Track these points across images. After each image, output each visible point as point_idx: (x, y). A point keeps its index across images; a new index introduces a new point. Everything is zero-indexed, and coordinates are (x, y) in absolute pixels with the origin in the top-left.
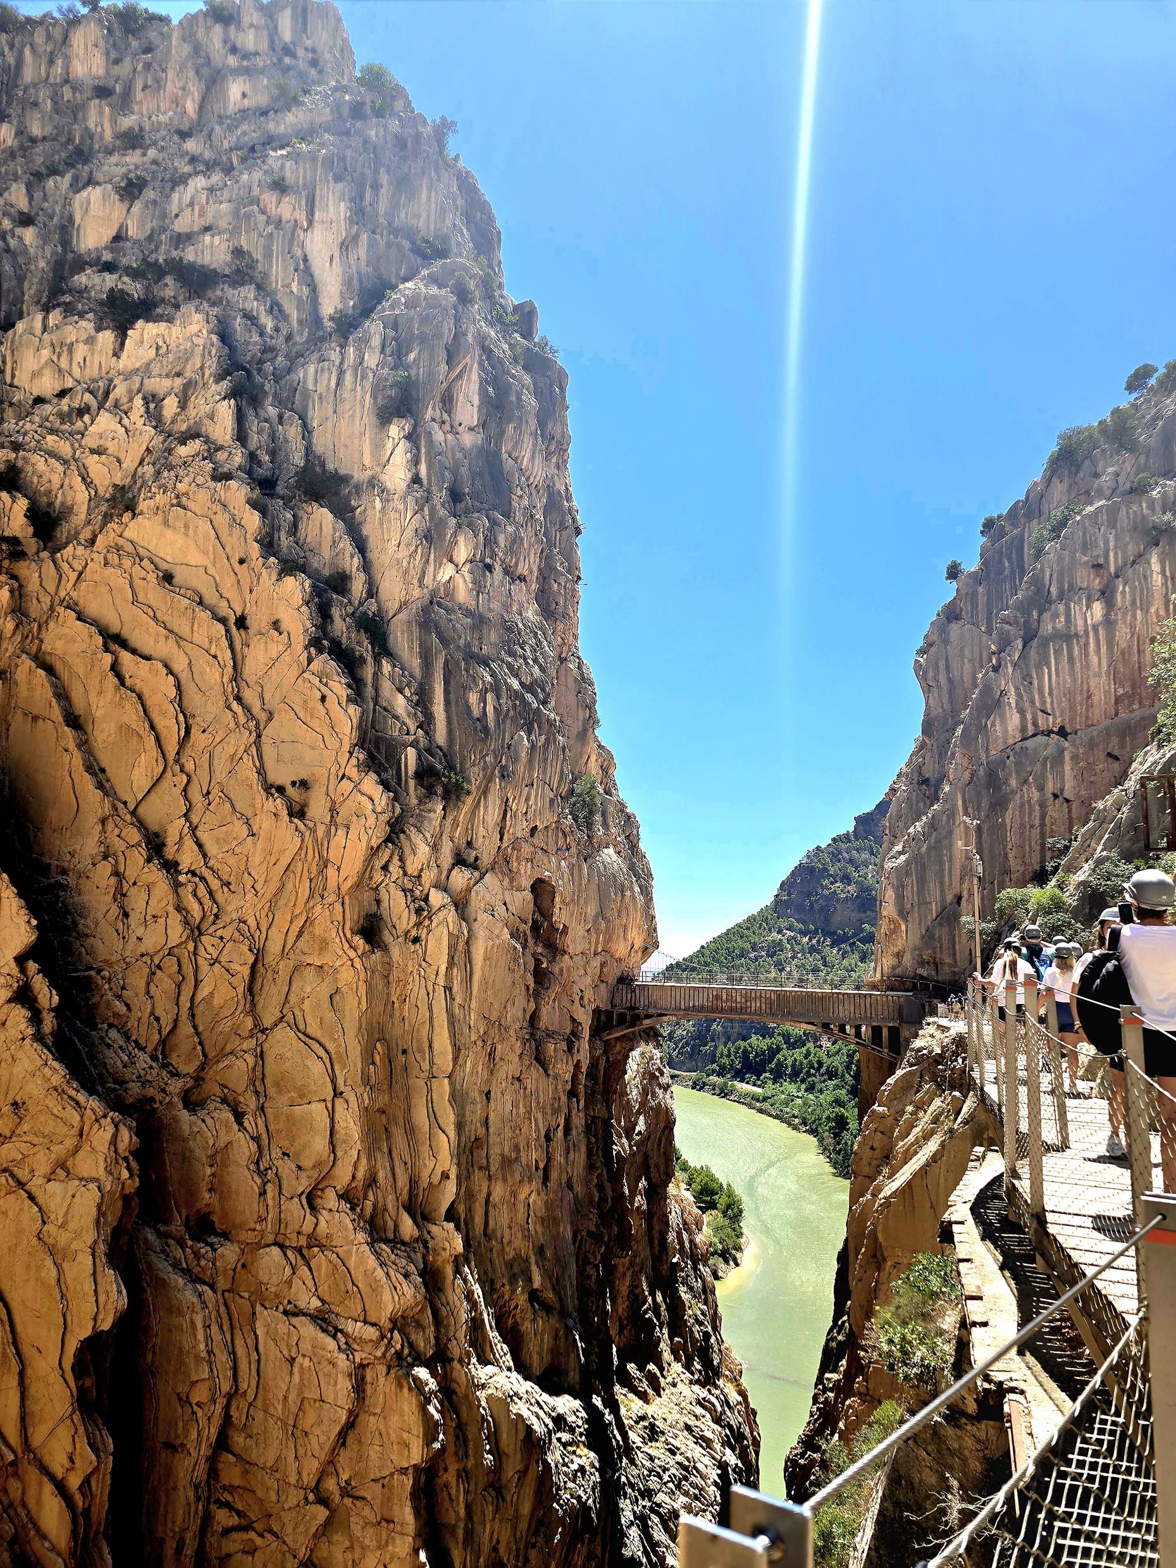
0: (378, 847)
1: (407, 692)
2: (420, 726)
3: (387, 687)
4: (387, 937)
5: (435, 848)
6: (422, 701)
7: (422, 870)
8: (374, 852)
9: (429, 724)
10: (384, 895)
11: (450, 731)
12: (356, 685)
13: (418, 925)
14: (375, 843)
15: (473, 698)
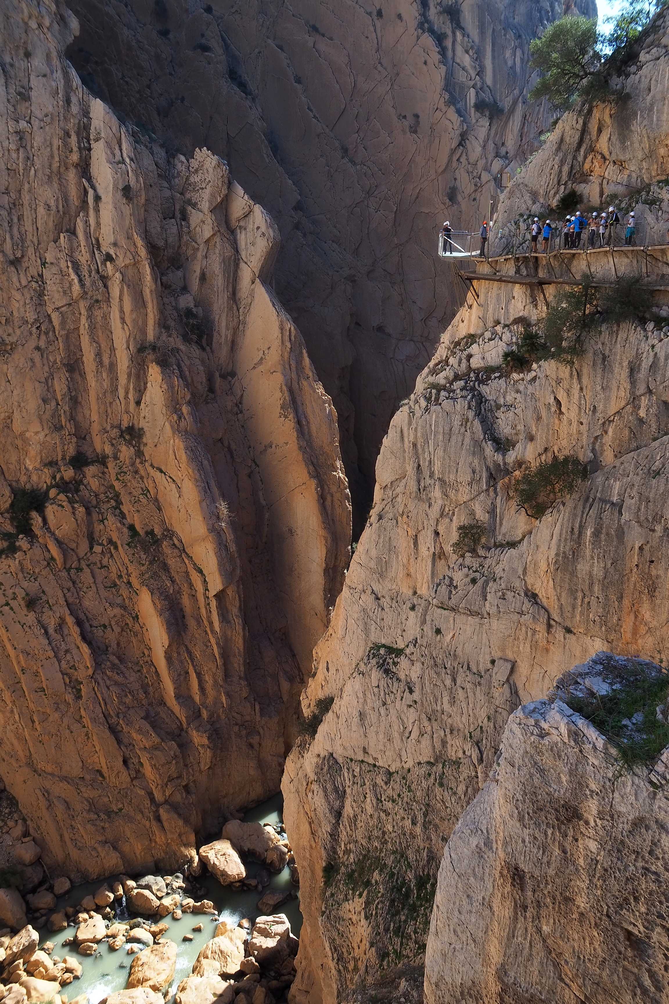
0: (456, 148)
1: (471, 52)
2: (478, 74)
3: (459, 50)
4: (459, 198)
5: (484, 147)
6: (478, 58)
7: (477, 161)
8: (453, 151)
9: (483, 71)
10: (458, 176)
11: (494, 76)
12: (443, 52)
13: (475, 191)
14: (453, 146)
15: (508, 54)
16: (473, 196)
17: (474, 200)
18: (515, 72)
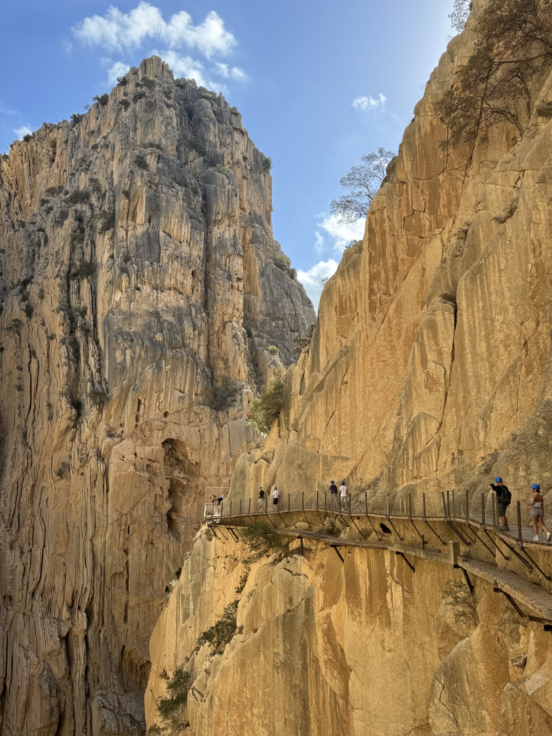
2: (97, 371)
4: (71, 473)
5: (94, 429)
6: (102, 359)
7: (87, 440)
8: (64, 433)
9: (104, 369)
10: (73, 453)
11: (109, 371)
13: (83, 466)
14: (61, 429)
15: (118, 354)
16: (81, 471)
17: (82, 474)
18: (124, 368)
